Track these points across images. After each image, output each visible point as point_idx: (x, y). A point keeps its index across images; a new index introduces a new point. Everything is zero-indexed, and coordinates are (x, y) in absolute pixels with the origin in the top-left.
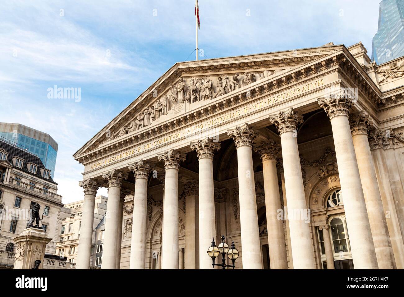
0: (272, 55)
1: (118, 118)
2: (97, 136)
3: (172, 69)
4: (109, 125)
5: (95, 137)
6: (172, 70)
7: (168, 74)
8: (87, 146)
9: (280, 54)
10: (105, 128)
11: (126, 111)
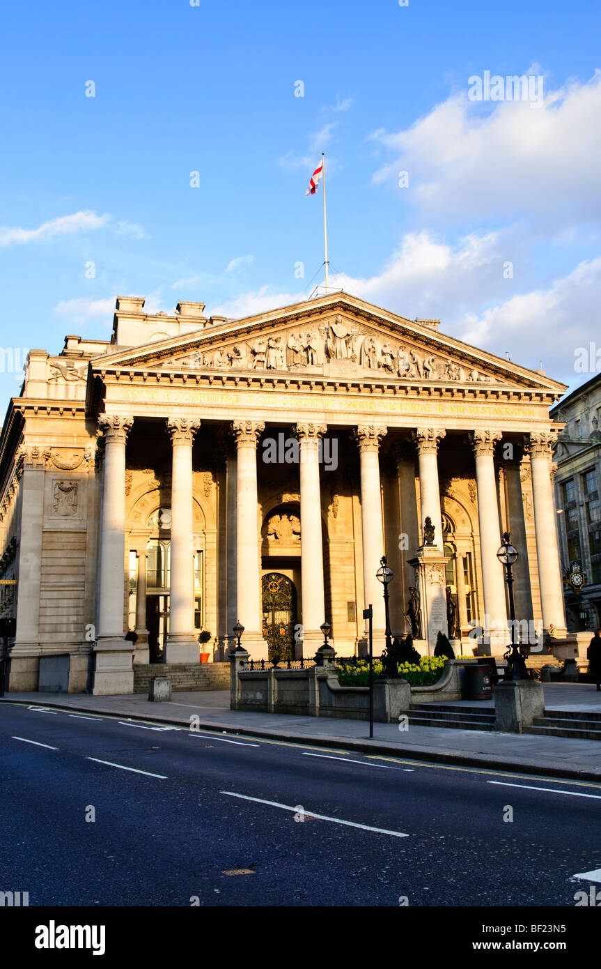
0: (490, 356)
1: (213, 332)
2: (159, 344)
3: (332, 297)
4: (190, 336)
5: (155, 345)
6: (331, 300)
7: (322, 302)
8: (131, 354)
9: (500, 361)
10: (181, 338)
11: (233, 327)
